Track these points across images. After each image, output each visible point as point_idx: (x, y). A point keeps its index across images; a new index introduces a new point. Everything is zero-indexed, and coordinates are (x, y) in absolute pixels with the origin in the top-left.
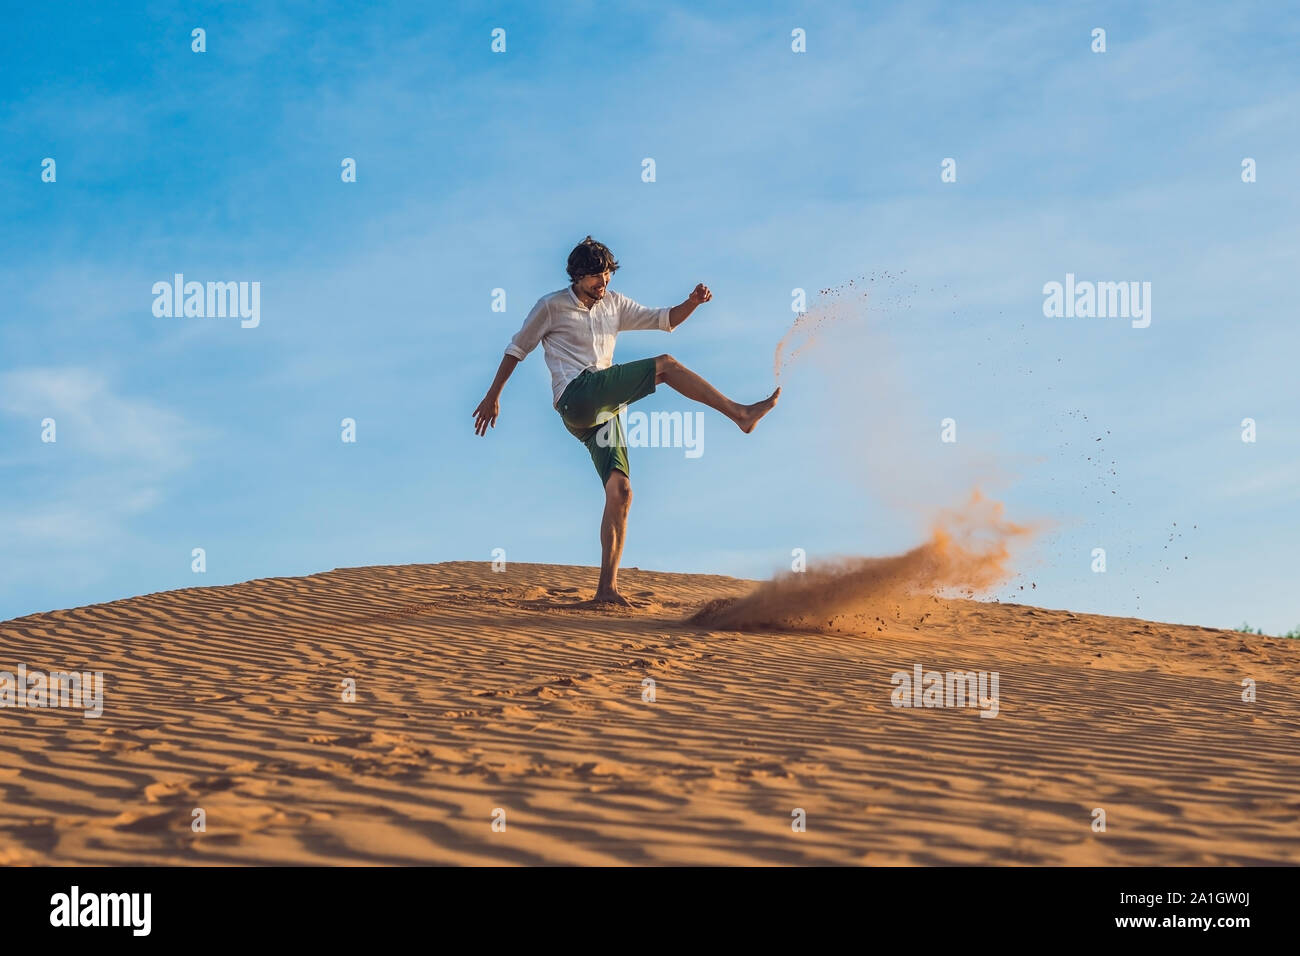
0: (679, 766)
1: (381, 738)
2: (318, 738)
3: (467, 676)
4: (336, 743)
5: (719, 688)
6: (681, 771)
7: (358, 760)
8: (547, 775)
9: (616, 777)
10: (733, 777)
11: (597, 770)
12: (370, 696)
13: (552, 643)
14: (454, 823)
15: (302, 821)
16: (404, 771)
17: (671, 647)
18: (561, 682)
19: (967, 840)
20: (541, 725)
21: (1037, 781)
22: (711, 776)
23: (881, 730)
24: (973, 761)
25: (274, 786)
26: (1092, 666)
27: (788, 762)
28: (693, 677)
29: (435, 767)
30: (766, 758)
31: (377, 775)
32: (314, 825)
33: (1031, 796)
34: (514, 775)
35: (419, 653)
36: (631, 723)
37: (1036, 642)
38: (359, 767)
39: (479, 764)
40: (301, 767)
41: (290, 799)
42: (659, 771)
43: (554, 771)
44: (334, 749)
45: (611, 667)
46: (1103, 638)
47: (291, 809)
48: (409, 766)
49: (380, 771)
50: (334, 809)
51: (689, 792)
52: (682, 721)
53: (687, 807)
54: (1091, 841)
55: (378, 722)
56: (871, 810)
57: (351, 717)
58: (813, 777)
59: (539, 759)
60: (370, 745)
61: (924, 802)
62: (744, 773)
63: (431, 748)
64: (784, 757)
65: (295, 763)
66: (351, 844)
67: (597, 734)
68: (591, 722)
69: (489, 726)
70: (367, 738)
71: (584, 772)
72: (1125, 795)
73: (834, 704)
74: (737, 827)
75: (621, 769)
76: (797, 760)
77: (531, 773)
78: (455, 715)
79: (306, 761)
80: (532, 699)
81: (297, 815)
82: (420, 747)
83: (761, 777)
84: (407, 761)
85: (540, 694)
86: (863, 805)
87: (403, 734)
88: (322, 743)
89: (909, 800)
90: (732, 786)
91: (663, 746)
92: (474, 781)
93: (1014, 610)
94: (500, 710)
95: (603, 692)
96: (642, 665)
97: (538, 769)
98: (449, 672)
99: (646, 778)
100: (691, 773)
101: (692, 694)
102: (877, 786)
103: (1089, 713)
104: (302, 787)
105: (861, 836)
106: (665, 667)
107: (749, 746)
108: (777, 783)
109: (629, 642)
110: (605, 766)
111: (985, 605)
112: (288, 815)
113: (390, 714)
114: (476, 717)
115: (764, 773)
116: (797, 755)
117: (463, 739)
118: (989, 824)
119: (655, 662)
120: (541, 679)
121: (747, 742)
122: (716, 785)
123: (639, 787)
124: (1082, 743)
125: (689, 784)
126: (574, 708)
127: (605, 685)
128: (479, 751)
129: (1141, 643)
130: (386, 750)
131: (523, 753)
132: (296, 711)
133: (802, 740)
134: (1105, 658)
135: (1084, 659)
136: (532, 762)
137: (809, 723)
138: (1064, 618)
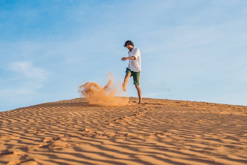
0: (143, 134)
1: (87, 130)
2: (75, 130)
3: (102, 118)
4: (79, 131)
5: (150, 119)
6: (144, 135)
7: (83, 134)
8: (119, 136)
9: (132, 136)
10: (154, 136)
11: (128, 135)
12: (84, 122)
13: (117, 111)
14: (102, 145)
15: (74, 145)
16: (92, 136)
17: (140, 112)
18: (120, 119)
19: (199, 146)
20: (117, 127)
21: (211, 135)
22: (150, 135)
23: (181, 126)
24: (199, 132)
25: (68, 139)
26: (220, 113)
27: (164, 132)
28: (145, 117)
29: (97, 135)
30: (160, 132)
31: (87, 137)
32: (76, 146)
33: (210, 138)
34: (113, 136)
35: (92, 114)
36: (133, 126)
37: (209, 109)
38: (83, 135)
39: (106, 134)
40: (72, 135)
41: (71, 141)
42: (140, 135)
43: (120, 135)
44: (78, 132)
45: (129, 116)
46: (222, 108)
47: (72, 143)
48: (93, 135)
49: (87, 136)
50: (80, 143)
51: (146, 138)
52: (143, 125)
53: (145, 141)
54: (222, 146)
55: (86, 127)
56: (180, 141)
57: (81, 126)
58: (169, 135)
59: (117, 133)
60: (85, 131)
61: (190, 139)
62: (156, 135)
63: (96, 131)
64: (163, 132)
65: (71, 135)
66: (83, 149)
67: (127, 128)
68: (126, 126)
69: (107, 127)
70: (84, 130)
71: (126, 135)
72: (228, 137)
73: (172, 121)
74: (155, 145)
75: (133, 134)
76: (166, 132)
77: (116, 136)
78: (100, 125)
79: (73, 134)
80: (115, 122)
81: (73, 144)
82: (95, 131)
83: (159, 135)
84: (92, 134)
85: (116, 121)
86: (179, 140)
87: (91, 129)
88: (76, 131)
89: (188, 139)
90: (154, 137)
91: (140, 130)
92: (105, 137)
93: (205, 103)
94: (109, 124)
95: (128, 120)
96: (135, 115)
97: (117, 135)
98: (99, 117)
99: (138, 136)
100: (146, 135)
101: (145, 120)
102: (181, 137)
103: (220, 122)
104: (73, 139)
105: (179, 146)
106: (139, 115)
107: (156, 130)
108: (162, 136)
109: (132, 111)
110: (129, 134)
111: (199, 102)
112: (71, 144)
113: (88, 125)
114: (104, 125)
115: (160, 135)
116: (166, 131)
117: (102, 129)
118: (203, 143)
119: (137, 114)
120: (116, 118)
121: (156, 129)
122: (151, 137)
123: (136, 138)
124: (219, 128)
125: (146, 137)
126: (122, 123)
127: (128, 119)
128: (106, 132)
129: (229, 109)
130: (88, 132)
131: (114, 132)
132: (70, 125)
133: (166, 128)
134: (222, 112)
135: (218, 112)
136: (116, 133)
137: (167, 125)
138: (214, 104)
